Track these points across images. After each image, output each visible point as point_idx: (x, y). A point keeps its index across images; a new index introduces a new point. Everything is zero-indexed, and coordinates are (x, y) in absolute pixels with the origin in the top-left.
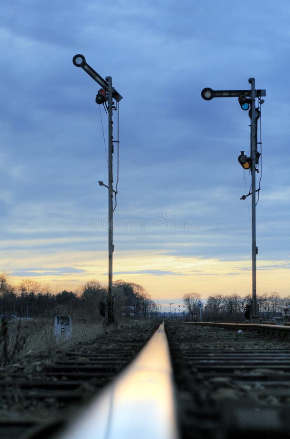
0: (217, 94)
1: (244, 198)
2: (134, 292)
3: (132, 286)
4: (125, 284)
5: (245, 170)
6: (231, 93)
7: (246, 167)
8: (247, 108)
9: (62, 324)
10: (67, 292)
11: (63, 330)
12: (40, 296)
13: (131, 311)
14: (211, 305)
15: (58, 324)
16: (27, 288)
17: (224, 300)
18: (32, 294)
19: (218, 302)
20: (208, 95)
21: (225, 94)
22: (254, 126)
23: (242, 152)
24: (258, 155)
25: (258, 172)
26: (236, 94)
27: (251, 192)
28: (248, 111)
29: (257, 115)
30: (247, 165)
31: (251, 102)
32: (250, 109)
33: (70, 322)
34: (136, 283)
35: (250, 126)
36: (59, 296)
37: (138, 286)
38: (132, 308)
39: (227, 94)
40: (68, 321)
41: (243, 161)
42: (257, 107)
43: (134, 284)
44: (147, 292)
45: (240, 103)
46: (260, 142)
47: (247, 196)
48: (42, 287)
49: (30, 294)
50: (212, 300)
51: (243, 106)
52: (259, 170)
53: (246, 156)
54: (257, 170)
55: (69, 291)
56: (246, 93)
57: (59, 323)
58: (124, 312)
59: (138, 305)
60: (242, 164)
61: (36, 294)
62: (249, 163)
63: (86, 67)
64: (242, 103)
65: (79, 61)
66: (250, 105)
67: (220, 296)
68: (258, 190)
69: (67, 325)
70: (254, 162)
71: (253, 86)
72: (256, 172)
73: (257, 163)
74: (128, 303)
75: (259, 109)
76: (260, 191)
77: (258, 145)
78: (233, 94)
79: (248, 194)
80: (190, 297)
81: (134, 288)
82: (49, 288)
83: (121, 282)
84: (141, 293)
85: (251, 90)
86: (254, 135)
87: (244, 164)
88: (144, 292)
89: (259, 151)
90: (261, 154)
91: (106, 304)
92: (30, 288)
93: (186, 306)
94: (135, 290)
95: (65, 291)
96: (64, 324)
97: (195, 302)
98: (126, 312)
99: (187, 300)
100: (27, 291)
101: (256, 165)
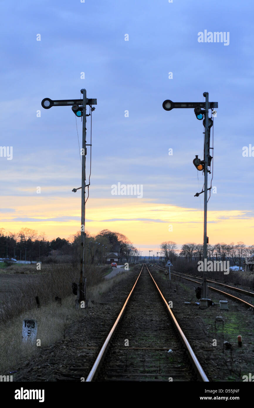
0: (176, 106)
1: (197, 195)
2: (119, 241)
3: (117, 235)
4: (111, 233)
5: (199, 171)
6: (188, 105)
7: (199, 169)
8: (201, 118)
9: (28, 327)
10: (60, 239)
11: (29, 332)
12: (37, 242)
13: (116, 257)
14: (185, 252)
15: (25, 327)
16: (26, 235)
17: (197, 248)
18: (30, 240)
19: (191, 249)
20: (168, 106)
21: (183, 105)
22: (207, 133)
23: (197, 156)
24: (210, 158)
25: (210, 173)
26: (193, 106)
27: (204, 190)
28: (202, 120)
29: (210, 124)
30: (200, 166)
31: (205, 113)
32: (204, 119)
33: (35, 325)
34: (120, 233)
35: (203, 133)
36: (53, 242)
37: (122, 236)
38: (116, 254)
39: (185, 106)
40: (34, 325)
41: (197, 164)
42: (210, 117)
43: (118, 234)
44: (130, 240)
45: (195, 113)
46: (212, 147)
47: (200, 193)
48: (39, 234)
49: (28, 240)
50: (186, 247)
51: (198, 116)
52: (211, 172)
53: (199, 159)
54: (209, 171)
55: (62, 238)
56: (201, 105)
57: (27, 326)
58: (109, 258)
59: (121, 252)
60: (197, 166)
61: (33, 240)
62: (202, 165)
63: (55, 103)
64: (197, 113)
65: (47, 103)
66: (204, 115)
67: (193, 245)
68: (210, 189)
69: (33, 328)
70: (206, 164)
71: (207, 99)
72: (208, 173)
73: (210, 165)
74: (112, 250)
75: (212, 119)
76: (211, 189)
77: (211, 150)
78: (190, 105)
79: (201, 192)
80: (167, 245)
81: (119, 237)
82: (45, 236)
83: (106, 231)
84: (124, 241)
85: (205, 102)
86: (207, 141)
87: (198, 166)
88: (127, 241)
89: (211, 155)
90: (212, 158)
91: (78, 284)
92: (28, 235)
93: (163, 252)
94: (119, 239)
95: (58, 238)
96: (31, 327)
97: (171, 249)
98: (110, 258)
99: (165, 247)
100: (26, 238)
101: (208, 167)
